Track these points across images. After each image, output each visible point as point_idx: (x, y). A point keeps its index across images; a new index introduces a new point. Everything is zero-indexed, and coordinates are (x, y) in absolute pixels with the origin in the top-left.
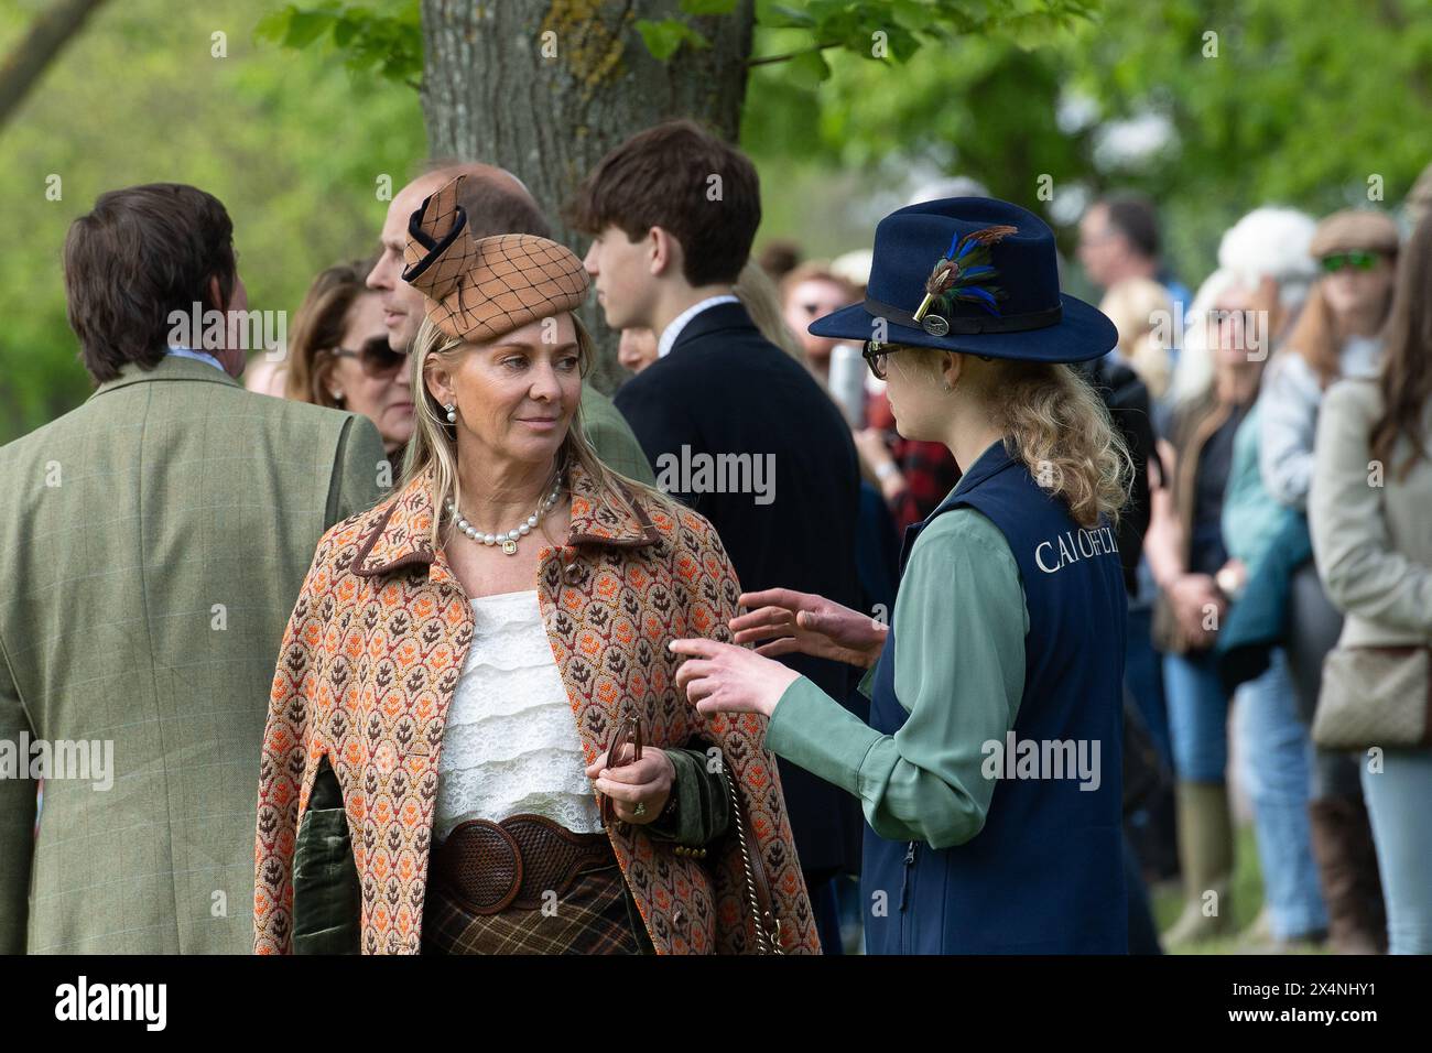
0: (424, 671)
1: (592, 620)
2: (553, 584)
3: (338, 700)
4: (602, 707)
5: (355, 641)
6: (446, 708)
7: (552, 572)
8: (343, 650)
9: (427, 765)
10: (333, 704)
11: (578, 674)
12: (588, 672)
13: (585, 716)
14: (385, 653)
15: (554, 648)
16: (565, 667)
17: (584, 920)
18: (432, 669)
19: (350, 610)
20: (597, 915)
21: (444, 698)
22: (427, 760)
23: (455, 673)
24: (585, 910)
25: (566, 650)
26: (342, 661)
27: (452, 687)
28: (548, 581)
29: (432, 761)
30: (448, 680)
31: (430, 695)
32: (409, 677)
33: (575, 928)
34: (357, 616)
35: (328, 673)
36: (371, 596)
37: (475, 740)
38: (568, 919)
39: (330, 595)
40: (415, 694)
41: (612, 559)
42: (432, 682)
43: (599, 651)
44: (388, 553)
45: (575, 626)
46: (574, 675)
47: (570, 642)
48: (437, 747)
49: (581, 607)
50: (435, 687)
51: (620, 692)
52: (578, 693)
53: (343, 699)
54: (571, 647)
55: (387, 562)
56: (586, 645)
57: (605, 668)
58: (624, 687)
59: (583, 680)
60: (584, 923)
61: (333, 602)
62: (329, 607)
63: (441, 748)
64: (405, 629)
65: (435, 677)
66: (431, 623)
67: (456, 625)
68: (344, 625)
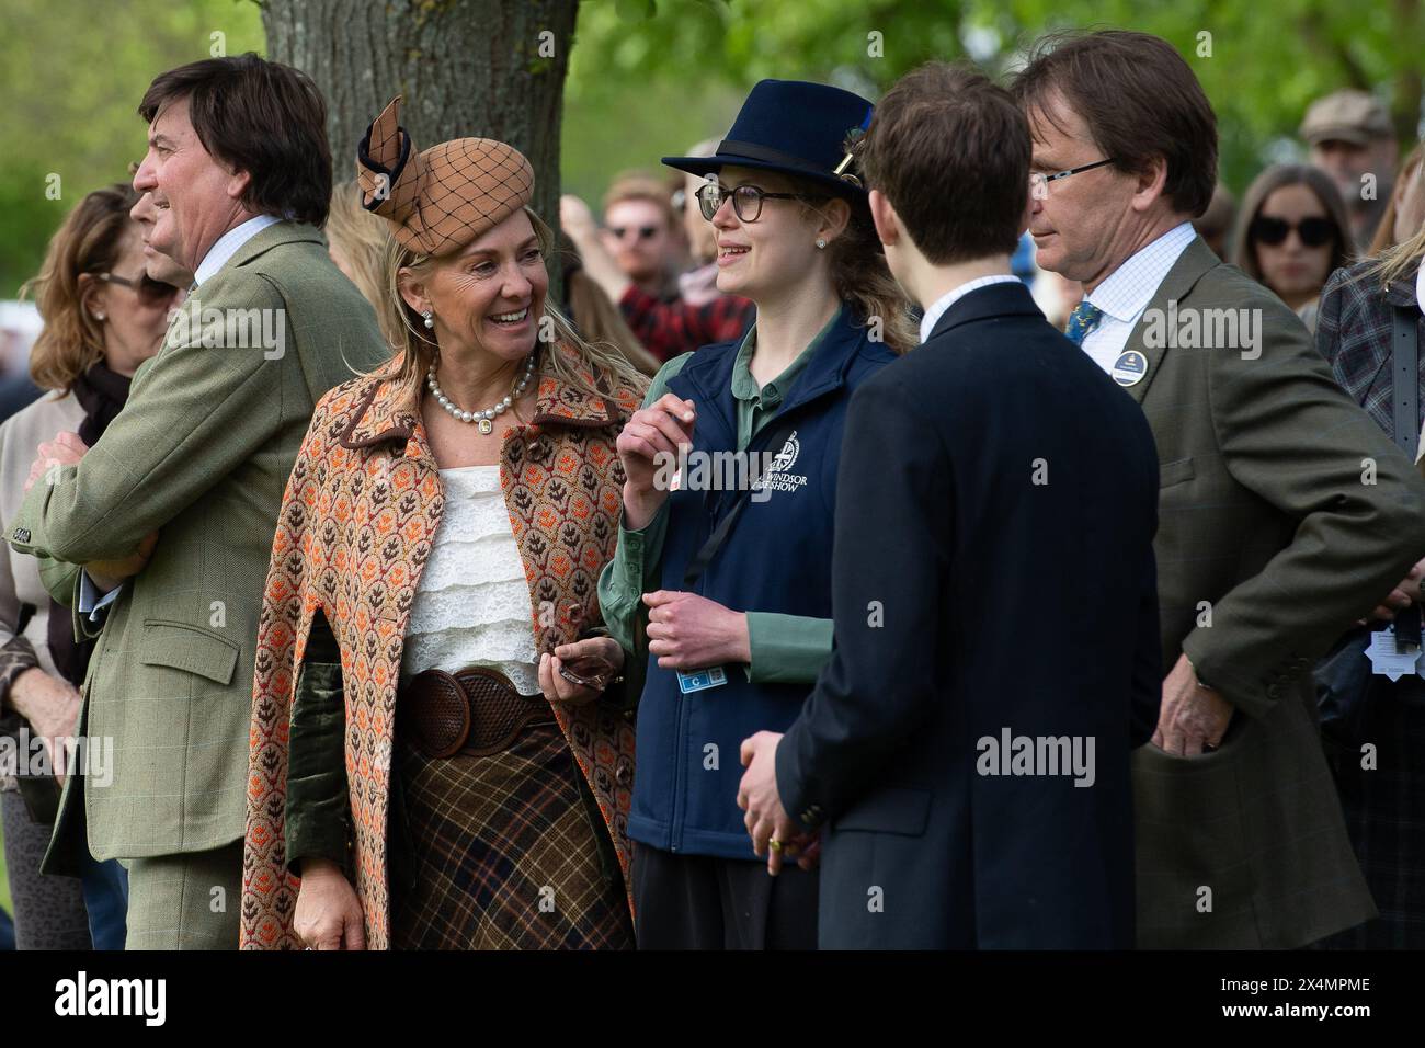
0: (399, 541)
1: (551, 495)
2: (515, 461)
3: (328, 559)
4: (554, 579)
5: (342, 506)
6: (417, 579)
7: (515, 450)
8: (333, 514)
9: (395, 630)
10: (325, 563)
11: (534, 546)
12: (544, 545)
13: (538, 586)
14: (366, 520)
15: (513, 521)
16: (522, 540)
17: (528, 771)
18: (407, 539)
19: (339, 476)
20: (540, 767)
21: (416, 570)
22: (394, 625)
23: (427, 546)
24: (529, 762)
25: (524, 523)
26: (332, 524)
27: (425, 559)
28: (511, 458)
29: (399, 627)
30: (421, 552)
31: (404, 566)
32: (386, 545)
33: (519, 777)
34: (346, 483)
35: (321, 533)
36: (358, 465)
37: (440, 606)
38: (512, 769)
39: (324, 461)
40: (390, 562)
41: (573, 437)
42: (406, 552)
43: (555, 526)
44: (374, 425)
45: (535, 501)
46: (530, 547)
47: (528, 516)
48: (405, 614)
49: (541, 482)
50: (409, 557)
51: (572, 565)
52: (532, 564)
53: (332, 559)
54: (529, 521)
55: (372, 435)
56: (543, 519)
57: (559, 542)
58: (576, 560)
59: (539, 552)
60: (528, 773)
61: (326, 467)
62: (324, 472)
63: (408, 616)
64: (384, 499)
65: (410, 547)
66: (408, 494)
67: (430, 497)
68: (334, 491)
